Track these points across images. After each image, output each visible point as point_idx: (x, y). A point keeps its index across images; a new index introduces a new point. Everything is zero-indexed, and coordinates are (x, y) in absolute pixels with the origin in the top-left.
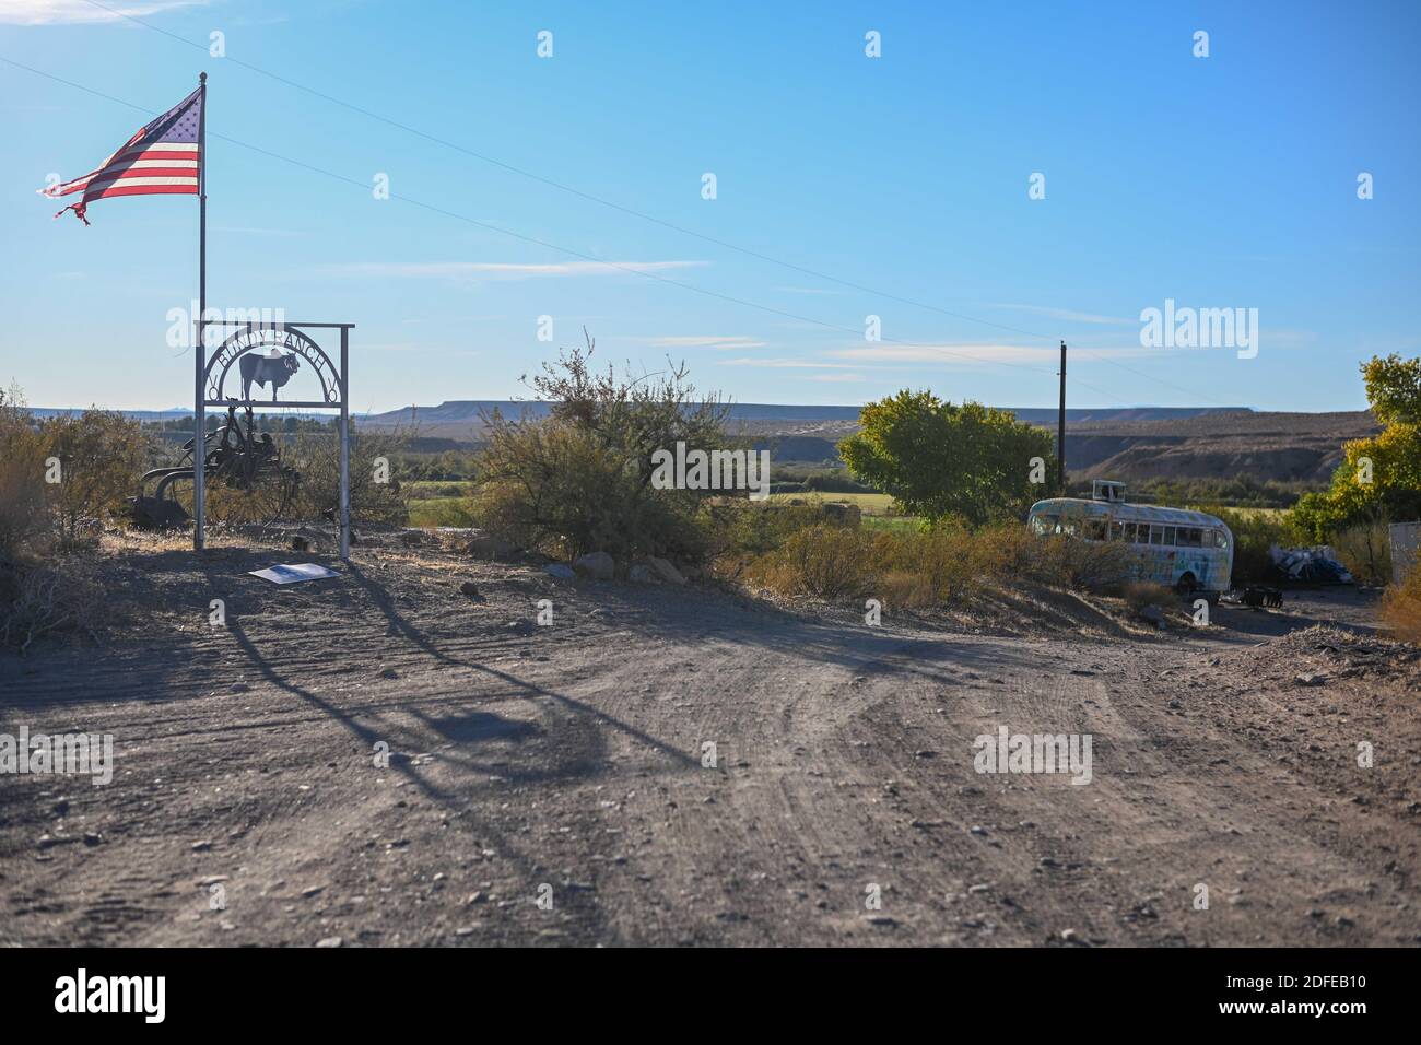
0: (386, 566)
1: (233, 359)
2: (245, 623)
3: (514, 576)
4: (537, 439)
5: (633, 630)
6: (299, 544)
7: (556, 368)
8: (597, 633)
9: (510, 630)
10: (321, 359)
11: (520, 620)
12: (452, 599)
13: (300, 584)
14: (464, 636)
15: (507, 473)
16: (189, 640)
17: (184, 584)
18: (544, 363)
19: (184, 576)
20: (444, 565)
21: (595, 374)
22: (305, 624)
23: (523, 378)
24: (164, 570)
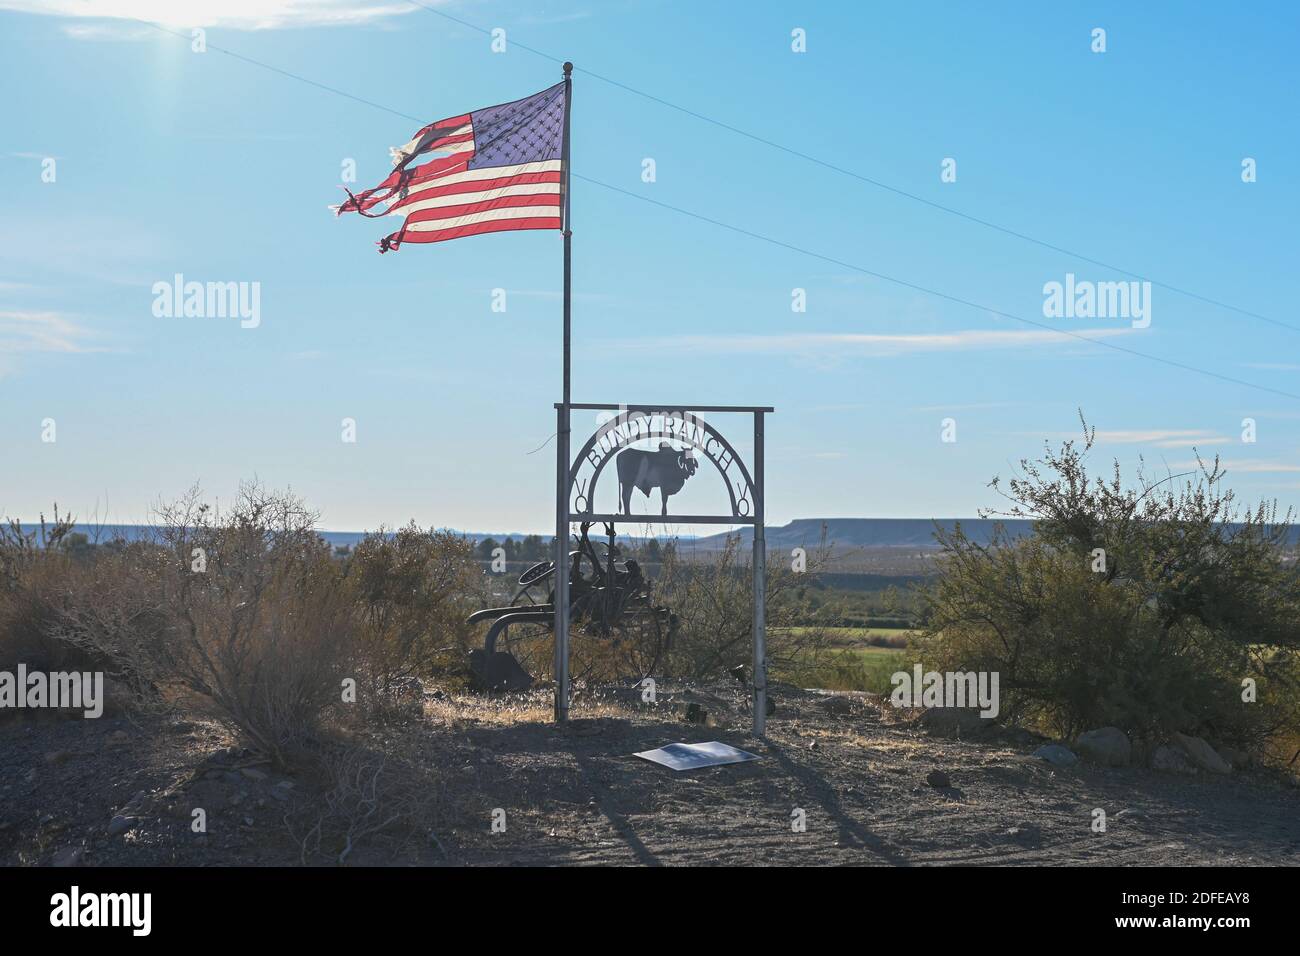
0: (815, 746)
1: (608, 456)
2: (636, 824)
3: (995, 761)
4: (1013, 568)
5: (1185, 841)
6: (695, 713)
7: (1041, 469)
8: (1134, 845)
9: (1010, 839)
10: (728, 456)
11: (1023, 825)
12: (918, 793)
13: (704, 770)
14: (947, 847)
15: (973, 616)
16: (567, 849)
17: (548, 770)
18: (1024, 462)
19: (546, 759)
20: (893, 745)
21: (1096, 478)
22: (722, 827)
23: (995, 482)
24: (518, 749)
